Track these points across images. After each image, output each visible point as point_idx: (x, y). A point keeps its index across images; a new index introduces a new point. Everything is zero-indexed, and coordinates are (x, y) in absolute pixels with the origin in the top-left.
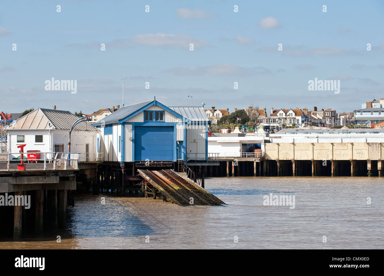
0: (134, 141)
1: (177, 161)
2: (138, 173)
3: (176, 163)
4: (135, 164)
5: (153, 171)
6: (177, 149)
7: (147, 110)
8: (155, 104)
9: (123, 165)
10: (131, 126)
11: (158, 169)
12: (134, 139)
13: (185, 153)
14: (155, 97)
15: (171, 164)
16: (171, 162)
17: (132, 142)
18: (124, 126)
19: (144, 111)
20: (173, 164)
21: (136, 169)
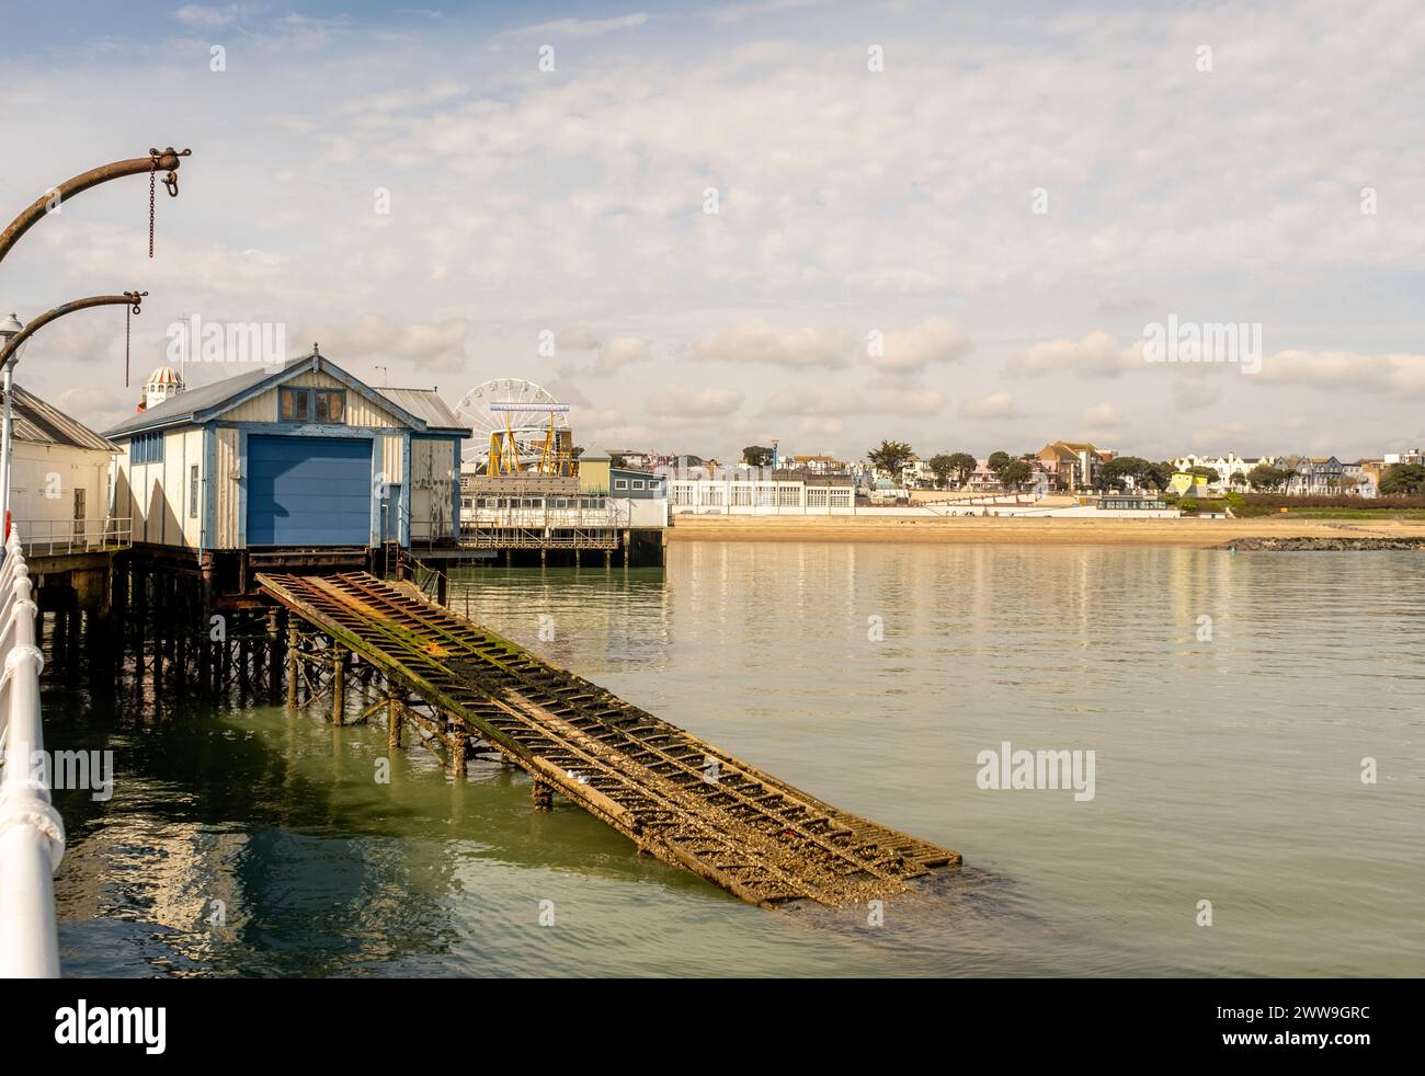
0: (246, 482)
1: (383, 545)
2: (259, 584)
3: (379, 553)
4: (247, 557)
5: (307, 578)
6: (383, 510)
7: (290, 384)
8: (317, 368)
9: (207, 559)
10: (236, 432)
11: (324, 572)
12: (245, 476)
13: (407, 521)
14: (316, 345)
15: (361, 556)
16: (362, 548)
17: (237, 486)
18: (214, 433)
19: (280, 387)
20: (367, 556)
21: (251, 572)
